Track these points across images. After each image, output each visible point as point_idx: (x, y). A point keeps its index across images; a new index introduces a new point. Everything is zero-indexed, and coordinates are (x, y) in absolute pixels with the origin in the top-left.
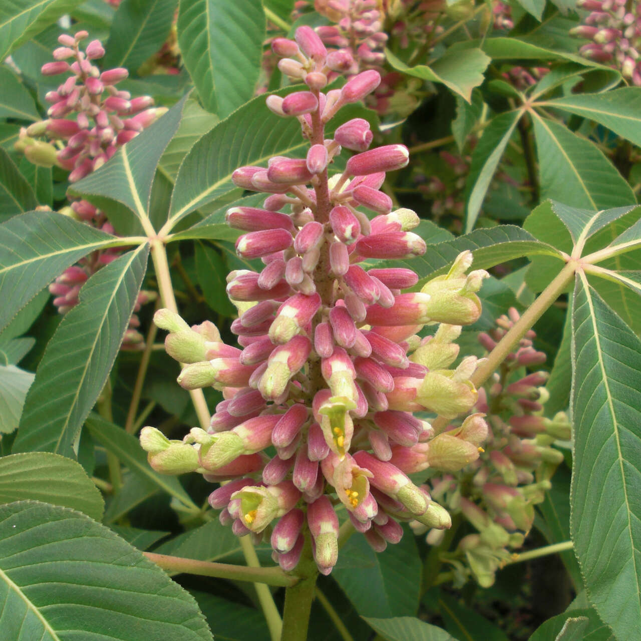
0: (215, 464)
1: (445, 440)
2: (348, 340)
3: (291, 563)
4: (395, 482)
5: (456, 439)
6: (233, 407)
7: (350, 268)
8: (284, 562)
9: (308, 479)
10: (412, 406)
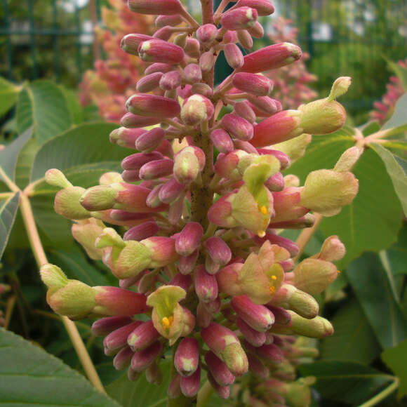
0: (127, 268)
1: (308, 264)
2: (247, 131)
3: (193, 388)
4: (286, 290)
5: (318, 260)
6: (130, 235)
7: (245, 59)
8: (188, 388)
9: (212, 289)
10: (297, 210)
